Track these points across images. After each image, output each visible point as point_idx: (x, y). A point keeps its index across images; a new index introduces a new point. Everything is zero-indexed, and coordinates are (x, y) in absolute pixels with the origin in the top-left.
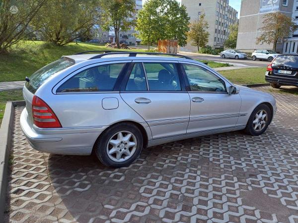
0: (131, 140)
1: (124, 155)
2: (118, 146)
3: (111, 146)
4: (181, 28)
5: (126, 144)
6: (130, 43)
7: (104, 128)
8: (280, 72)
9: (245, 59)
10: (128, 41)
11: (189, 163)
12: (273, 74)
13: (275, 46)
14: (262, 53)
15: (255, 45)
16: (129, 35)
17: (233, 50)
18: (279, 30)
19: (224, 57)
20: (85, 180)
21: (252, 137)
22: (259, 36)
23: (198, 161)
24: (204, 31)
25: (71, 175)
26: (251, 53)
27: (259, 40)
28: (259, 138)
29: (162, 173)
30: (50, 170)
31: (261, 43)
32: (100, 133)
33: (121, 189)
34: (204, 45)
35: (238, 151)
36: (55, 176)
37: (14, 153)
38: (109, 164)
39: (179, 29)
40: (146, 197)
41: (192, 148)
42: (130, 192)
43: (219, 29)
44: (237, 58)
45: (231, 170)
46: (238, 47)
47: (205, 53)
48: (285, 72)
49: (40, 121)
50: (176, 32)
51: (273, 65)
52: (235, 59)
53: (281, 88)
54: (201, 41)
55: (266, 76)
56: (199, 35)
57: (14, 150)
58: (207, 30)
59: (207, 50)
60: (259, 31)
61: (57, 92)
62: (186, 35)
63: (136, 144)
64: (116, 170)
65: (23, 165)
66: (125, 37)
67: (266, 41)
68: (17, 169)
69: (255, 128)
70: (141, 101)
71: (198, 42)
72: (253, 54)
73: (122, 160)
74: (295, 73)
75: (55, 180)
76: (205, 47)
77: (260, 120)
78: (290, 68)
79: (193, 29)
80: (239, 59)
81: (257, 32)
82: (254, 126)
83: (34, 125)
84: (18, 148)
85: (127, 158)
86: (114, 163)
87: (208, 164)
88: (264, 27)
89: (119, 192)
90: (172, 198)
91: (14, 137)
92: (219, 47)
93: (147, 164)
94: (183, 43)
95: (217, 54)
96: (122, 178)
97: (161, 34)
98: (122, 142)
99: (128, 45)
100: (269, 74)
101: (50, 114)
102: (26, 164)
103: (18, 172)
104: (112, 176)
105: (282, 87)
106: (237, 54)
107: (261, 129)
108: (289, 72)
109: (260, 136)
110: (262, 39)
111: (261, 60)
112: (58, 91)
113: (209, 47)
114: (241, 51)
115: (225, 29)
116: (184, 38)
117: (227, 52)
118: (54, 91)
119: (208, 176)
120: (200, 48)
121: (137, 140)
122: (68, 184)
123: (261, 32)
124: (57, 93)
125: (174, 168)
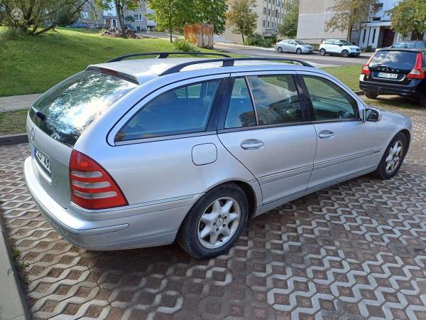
0: (232, 210)
1: (221, 237)
2: (214, 224)
3: (203, 225)
4: (214, 6)
5: (226, 217)
6: (138, 28)
7: (196, 197)
8: (382, 75)
9: (310, 53)
10: (135, 25)
11: (317, 237)
12: (370, 79)
13: (350, 35)
14: (333, 44)
15: (323, 33)
16: (136, 16)
17: (293, 41)
18: (355, 10)
19: (281, 50)
20: (167, 288)
21: (383, 182)
22: (329, 20)
23: (329, 232)
24: (250, 10)
25: (140, 281)
26: (319, 45)
27: (329, 25)
28: (393, 183)
29: (288, 261)
30: (98, 275)
31: (331, 29)
32: (190, 207)
33: (237, 301)
34: (252, 32)
35: (377, 208)
36: (111, 286)
37: (17, 243)
38: (201, 254)
39: (212, 8)
40: (282, 312)
41: (309, 209)
42: (253, 304)
43: (269, 7)
44: (299, 52)
45: (384, 244)
46: (299, 36)
47: (252, 44)
48: (388, 76)
49: (86, 198)
50: (208, 12)
51: (371, 65)
52: (296, 53)
53: (378, 99)
54: (245, 26)
55: (361, 82)
56: (243, 17)
57: (15, 237)
58: (254, 10)
59: (255, 39)
60: (329, 12)
61: (116, 140)
62: (224, 17)
63: (239, 215)
64: (212, 262)
65: (44, 268)
66: (130, 18)
67: (338, 27)
68: (35, 277)
69: (387, 168)
70: (250, 146)
71: (242, 28)
72: (321, 47)
73: (218, 244)
74: (403, 77)
75: (115, 294)
76: (253, 36)
77: (394, 156)
78: (396, 70)
79: (234, 8)
80: (301, 53)
81: (325, 13)
82: (386, 165)
83: (73, 204)
84: (21, 232)
85: (225, 240)
86: (207, 252)
87: (347, 237)
88: (335, 7)
89: (236, 306)
90: (325, 309)
91: (4, 211)
92: (269, 35)
93: (255, 245)
94: (219, 29)
95: (270, 46)
96: (229, 278)
97: (188, 15)
98: (219, 216)
99: (135, 32)
100: (365, 79)
101: (106, 184)
102: (49, 266)
103: (39, 284)
104: (209, 274)
105: (379, 96)
106: (298, 46)
107: (393, 170)
108: (394, 76)
109: (392, 180)
110: (332, 24)
111: (332, 54)
112: (119, 138)
113: (259, 36)
114: (304, 41)
115: (277, 7)
116: (219, 22)
117: (285, 43)
118: (111, 140)
119: (357, 258)
120: (245, 37)
121: (241, 209)
122: (140, 301)
123: (331, 14)
124: (117, 143)
125: (300, 249)
